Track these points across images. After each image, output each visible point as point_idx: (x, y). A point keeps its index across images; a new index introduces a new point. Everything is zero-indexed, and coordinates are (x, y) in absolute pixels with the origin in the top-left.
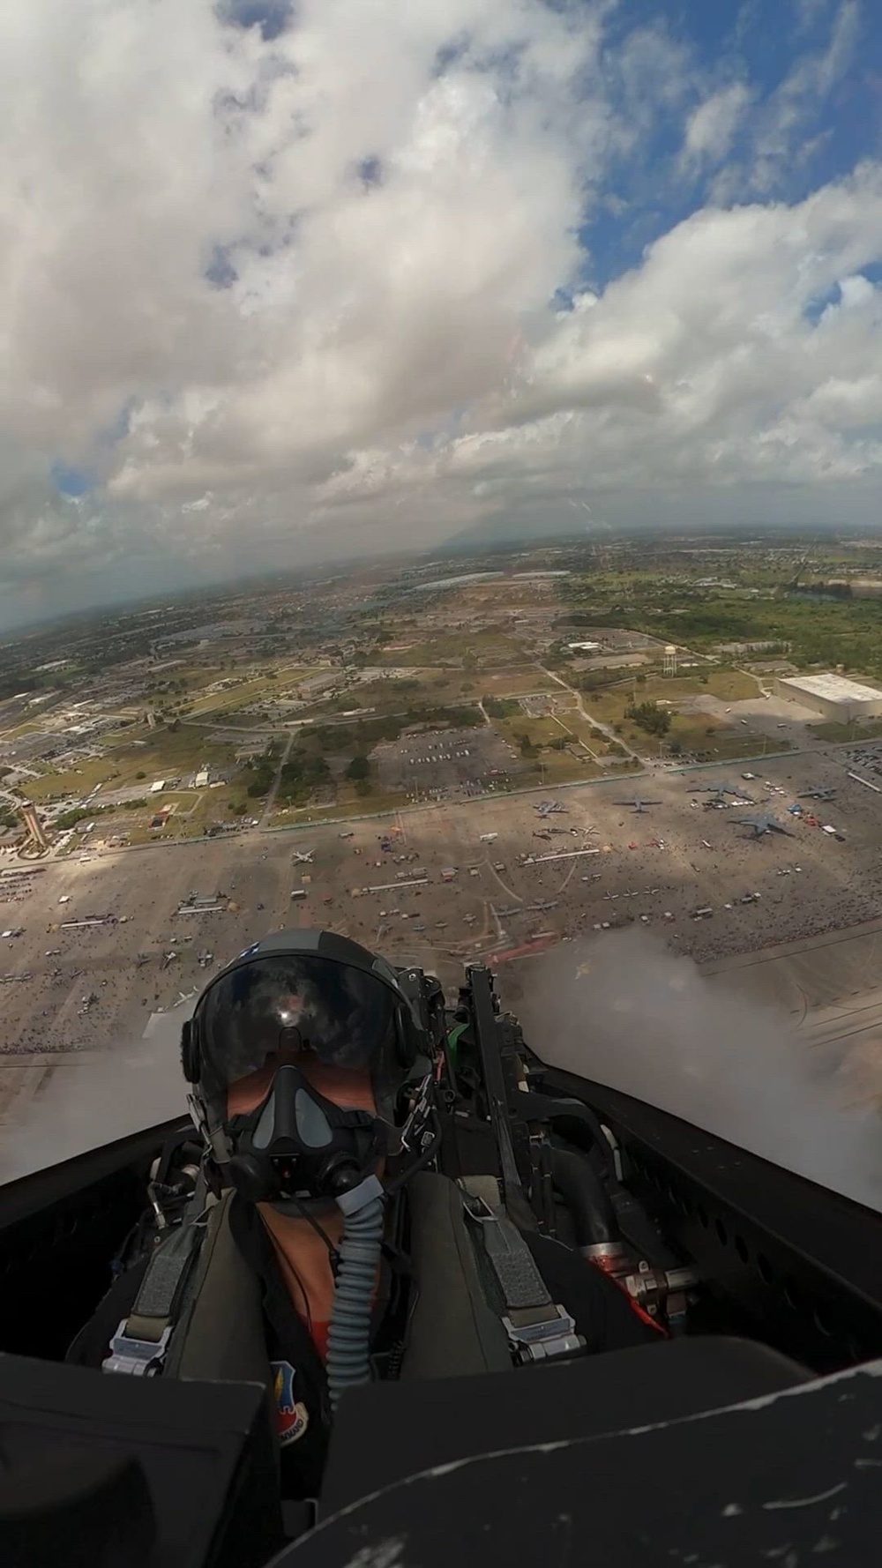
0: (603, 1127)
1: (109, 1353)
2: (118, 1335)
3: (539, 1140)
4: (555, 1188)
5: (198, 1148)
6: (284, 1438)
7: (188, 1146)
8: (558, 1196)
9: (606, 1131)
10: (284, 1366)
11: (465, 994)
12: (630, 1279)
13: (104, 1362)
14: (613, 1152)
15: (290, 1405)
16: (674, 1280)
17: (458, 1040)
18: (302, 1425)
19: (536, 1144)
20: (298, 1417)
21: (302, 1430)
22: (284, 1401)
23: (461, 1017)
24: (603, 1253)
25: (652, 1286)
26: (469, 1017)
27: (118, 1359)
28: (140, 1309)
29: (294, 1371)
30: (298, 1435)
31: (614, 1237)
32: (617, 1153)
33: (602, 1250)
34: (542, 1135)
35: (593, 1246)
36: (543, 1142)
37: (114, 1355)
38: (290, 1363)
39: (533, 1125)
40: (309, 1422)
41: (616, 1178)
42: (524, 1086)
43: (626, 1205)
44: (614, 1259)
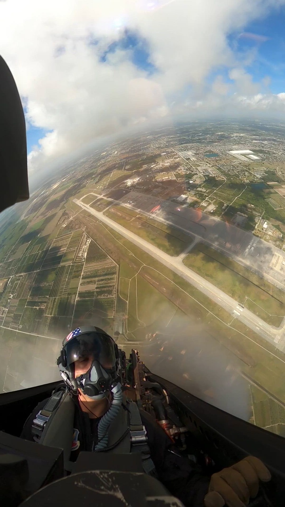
0: (164, 390)
1: (36, 418)
2: (39, 414)
3: (148, 393)
4: (152, 405)
5: (64, 389)
6: (73, 449)
7: (62, 388)
8: (152, 407)
9: (165, 391)
10: (77, 430)
11: (131, 355)
12: (171, 430)
13: (34, 420)
14: (166, 397)
15: (76, 441)
16: (182, 430)
17: (129, 367)
18: (77, 447)
19: (147, 394)
20: (77, 444)
21: (78, 447)
22: (75, 439)
23: (130, 361)
24: (164, 423)
25: (176, 431)
26: (132, 362)
27: (38, 420)
28: (46, 408)
29: (79, 432)
30: (76, 449)
31: (166, 418)
32: (167, 397)
33: (164, 422)
34: (149, 392)
35: (161, 421)
36: (149, 393)
37: (37, 419)
38: (79, 430)
39: (146, 389)
40: (80, 446)
41: (167, 403)
42: (145, 379)
43: (169, 410)
44: (167, 424)
